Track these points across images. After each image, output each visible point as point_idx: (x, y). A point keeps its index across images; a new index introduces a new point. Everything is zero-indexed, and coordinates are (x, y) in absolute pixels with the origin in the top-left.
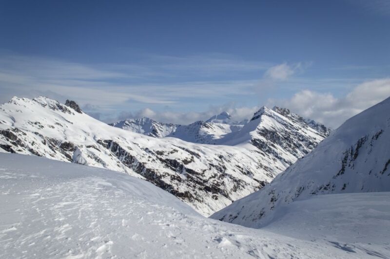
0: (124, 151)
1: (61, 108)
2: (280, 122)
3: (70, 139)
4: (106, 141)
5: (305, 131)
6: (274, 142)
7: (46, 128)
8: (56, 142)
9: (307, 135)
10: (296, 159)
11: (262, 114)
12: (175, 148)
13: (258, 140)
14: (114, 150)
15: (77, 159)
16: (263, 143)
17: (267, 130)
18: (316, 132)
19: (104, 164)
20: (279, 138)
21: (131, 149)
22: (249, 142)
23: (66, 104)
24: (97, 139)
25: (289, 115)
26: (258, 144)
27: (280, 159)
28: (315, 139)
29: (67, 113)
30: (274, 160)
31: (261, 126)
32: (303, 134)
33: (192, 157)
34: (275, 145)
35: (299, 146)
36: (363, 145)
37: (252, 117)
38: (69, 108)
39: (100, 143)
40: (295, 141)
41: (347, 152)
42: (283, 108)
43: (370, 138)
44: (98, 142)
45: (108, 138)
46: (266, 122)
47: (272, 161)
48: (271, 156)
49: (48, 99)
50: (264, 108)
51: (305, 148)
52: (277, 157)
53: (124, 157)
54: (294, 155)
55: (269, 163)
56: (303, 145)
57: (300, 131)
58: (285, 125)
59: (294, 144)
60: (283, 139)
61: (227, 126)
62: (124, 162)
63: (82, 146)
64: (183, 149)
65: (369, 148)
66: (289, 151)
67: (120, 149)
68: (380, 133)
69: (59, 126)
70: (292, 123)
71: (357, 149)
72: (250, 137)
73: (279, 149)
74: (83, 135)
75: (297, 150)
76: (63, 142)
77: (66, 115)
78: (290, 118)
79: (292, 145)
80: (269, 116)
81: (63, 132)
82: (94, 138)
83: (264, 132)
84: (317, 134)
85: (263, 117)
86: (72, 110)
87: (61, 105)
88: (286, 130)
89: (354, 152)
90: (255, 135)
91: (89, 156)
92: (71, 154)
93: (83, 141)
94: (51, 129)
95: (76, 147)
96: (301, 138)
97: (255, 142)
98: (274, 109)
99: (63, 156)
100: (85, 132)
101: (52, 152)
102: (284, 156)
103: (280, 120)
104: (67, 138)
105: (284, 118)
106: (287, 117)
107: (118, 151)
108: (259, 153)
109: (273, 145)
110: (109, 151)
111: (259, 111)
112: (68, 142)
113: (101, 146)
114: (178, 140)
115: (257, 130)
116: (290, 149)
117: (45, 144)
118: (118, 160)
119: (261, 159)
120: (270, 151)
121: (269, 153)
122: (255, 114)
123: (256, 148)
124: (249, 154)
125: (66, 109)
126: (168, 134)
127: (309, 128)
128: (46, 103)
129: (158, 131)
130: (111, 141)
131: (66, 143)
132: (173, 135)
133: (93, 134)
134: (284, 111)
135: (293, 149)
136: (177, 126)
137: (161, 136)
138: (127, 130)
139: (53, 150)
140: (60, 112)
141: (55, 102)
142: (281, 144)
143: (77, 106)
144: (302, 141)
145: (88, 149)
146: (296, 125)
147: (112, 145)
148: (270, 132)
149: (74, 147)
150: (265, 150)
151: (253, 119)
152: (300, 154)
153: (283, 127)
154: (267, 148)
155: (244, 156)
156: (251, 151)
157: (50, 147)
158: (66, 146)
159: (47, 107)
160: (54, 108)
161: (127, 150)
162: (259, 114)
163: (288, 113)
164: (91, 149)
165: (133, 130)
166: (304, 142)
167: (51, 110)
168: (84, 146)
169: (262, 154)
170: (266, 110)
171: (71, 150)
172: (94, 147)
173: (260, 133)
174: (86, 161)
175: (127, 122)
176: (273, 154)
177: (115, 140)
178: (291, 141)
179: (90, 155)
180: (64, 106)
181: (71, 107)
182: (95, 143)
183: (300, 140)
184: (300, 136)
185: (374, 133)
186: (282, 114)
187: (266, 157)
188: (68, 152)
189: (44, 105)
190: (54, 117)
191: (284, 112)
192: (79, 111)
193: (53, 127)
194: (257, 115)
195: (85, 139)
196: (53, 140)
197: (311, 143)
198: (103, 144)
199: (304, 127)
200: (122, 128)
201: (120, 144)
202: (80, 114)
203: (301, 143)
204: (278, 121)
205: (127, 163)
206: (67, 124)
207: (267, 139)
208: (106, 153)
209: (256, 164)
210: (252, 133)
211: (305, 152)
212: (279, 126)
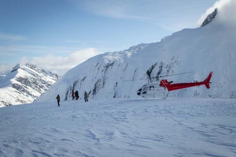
2: (30, 73)
5: (46, 78)
6: (27, 85)
9: (47, 80)
10: (40, 94)
11: (18, 68)
13: (16, 84)
16: (20, 86)
17: (21, 78)
18: (52, 78)
20: (29, 82)
22: (10, 86)
25: (36, 69)
26: (16, 87)
27: (31, 95)
28: (52, 82)
30: (27, 96)
31: (18, 75)
32: (45, 80)
34: (28, 87)
35: (42, 87)
36: (76, 85)
37: (11, 70)
40: (40, 84)
41: (68, 89)
42: (32, 64)
43: (80, 81)
46: (21, 73)
47: (25, 97)
48: (25, 94)
50: (19, 65)
51: (46, 88)
52: (29, 94)
54: (40, 92)
55: (24, 98)
56: (45, 86)
57: (42, 78)
58: (33, 74)
59: (39, 86)
60: (32, 83)
65: (80, 86)
66: (36, 90)
68: (85, 78)
70: (38, 74)
71: (73, 87)
72: (11, 83)
73: (30, 89)
75: (41, 89)
78: (37, 70)
79: (38, 86)
80: (23, 69)
83: (20, 79)
84: (53, 79)
85: (19, 70)
88: (34, 77)
89: (72, 89)
90: (14, 81)
96: (43, 82)
97: (14, 86)
98: (26, 65)
102: (33, 93)
103: (30, 72)
105: (31, 70)
106: (34, 69)
108: (17, 92)
109: (26, 87)
111: (16, 67)
115: (15, 78)
116: (37, 89)
119: (18, 96)
120: (24, 91)
121: (24, 92)
122: (14, 68)
123: (15, 89)
124: (10, 93)
127: (48, 76)
134: (33, 66)
135: (39, 88)
142: (31, 86)
144: (44, 84)
146: (40, 75)
148: (24, 79)
150: (21, 90)
151: (12, 71)
152: (43, 91)
153: (32, 76)
154: (22, 89)
155: (7, 95)
156: (12, 91)
162: (17, 68)
163: (35, 68)
166: (45, 84)
169: (19, 93)
170: (21, 66)
173: (17, 80)
176: (26, 92)
178: (37, 84)
183: (42, 83)
184: (43, 81)
185: (82, 78)
186: (32, 68)
187: (22, 95)
191: (33, 67)
194: (15, 69)
197: (49, 85)
199: (45, 76)
203: (43, 85)
204: (29, 72)
207: (22, 83)
209: (15, 100)
210: (12, 80)
211: (46, 90)
212: (29, 75)
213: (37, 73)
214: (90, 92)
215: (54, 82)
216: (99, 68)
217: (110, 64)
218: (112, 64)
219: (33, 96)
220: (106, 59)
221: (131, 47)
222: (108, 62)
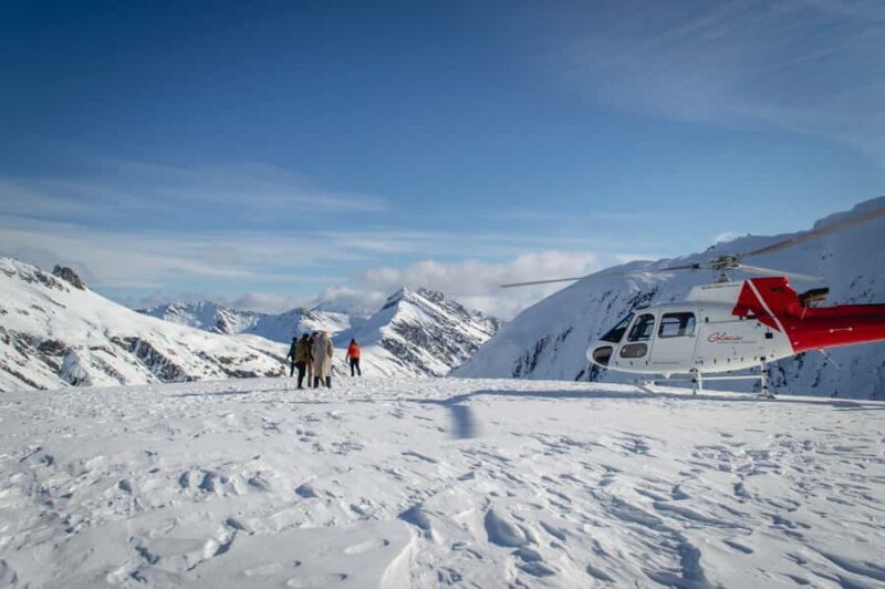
0: (161, 357)
1: (43, 279)
2: (427, 313)
3: (59, 335)
4: (127, 339)
5: (466, 327)
6: (418, 343)
7: (12, 313)
8: (30, 340)
9: (468, 334)
10: (449, 369)
11: (399, 299)
12: (252, 351)
13: (392, 340)
14: (142, 354)
15: (70, 371)
16: (401, 345)
17: (405, 324)
18: (483, 329)
19: (122, 380)
20: (425, 337)
21: (174, 353)
22: (378, 344)
23: (53, 273)
24: (111, 335)
25: (442, 302)
26: (392, 347)
27: (426, 370)
28: (480, 340)
29: (55, 289)
30: (417, 372)
31: (398, 318)
32: (463, 332)
33: (283, 368)
34: (420, 348)
35: (455, 351)
36: (544, 350)
37: (384, 304)
38: (59, 280)
39: (117, 343)
40: (451, 342)
41: (520, 359)
42: (434, 291)
43: (554, 339)
44: (113, 340)
45: (132, 334)
46: (406, 313)
47: (413, 374)
48: (413, 366)
49: (19, 264)
50: (402, 290)
51: (465, 354)
52: (421, 367)
53: (160, 367)
54: (449, 365)
56: (462, 350)
57: (457, 328)
58: (435, 317)
59: (449, 347)
60: (431, 340)
61: (345, 318)
62: (159, 376)
63: (81, 348)
64: (268, 354)
65: (552, 353)
66: (440, 358)
67: (154, 353)
68: (569, 332)
69: (38, 312)
70: (446, 315)
71: (535, 356)
72: (380, 335)
73: (424, 355)
74: (85, 328)
75: (453, 356)
76: (44, 340)
77: (53, 292)
78: (444, 307)
79: (446, 349)
80: (413, 303)
81: (44, 323)
82: (106, 333)
83: (403, 329)
84: (484, 332)
85: (402, 304)
86: (66, 284)
87: (44, 273)
88: (437, 324)
89: (531, 360)
90: (388, 332)
91: (94, 365)
92: (59, 361)
93: (85, 338)
94: (23, 316)
95: (69, 349)
96: (459, 339)
97: (387, 344)
98: (419, 293)
99: (44, 364)
100: (89, 323)
101: (21, 358)
102: (431, 366)
103: (428, 310)
104: (54, 332)
105: (434, 306)
106: (439, 304)
107: (149, 357)
108: (393, 360)
109: (415, 349)
110: (132, 357)
111: (395, 295)
112: (54, 340)
113: (118, 347)
114: (260, 339)
115: (391, 324)
116: (443, 355)
117: (7, 342)
118: (149, 372)
119: (395, 370)
120: (410, 358)
121: (409, 361)
122: (389, 299)
123: (387, 353)
124: (377, 362)
125: (54, 282)
126: (245, 327)
127: (472, 323)
128: (14, 269)
129: (228, 323)
130: (137, 339)
131: (50, 341)
132: (253, 330)
133: (103, 326)
134: (435, 295)
135: (446, 355)
136: (260, 315)
137: (232, 332)
138: (171, 320)
139: (23, 354)
140: (41, 286)
141: (32, 267)
142: (428, 347)
143: (76, 276)
144: (461, 342)
145: (94, 352)
146: (452, 318)
147: (138, 347)
148: (412, 328)
149: (66, 349)
150: (404, 356)
151: (386, 307)
152: (457, 362)
153: (432, 321)
154: (407, 354)
156: (381, 358)
157: (17, 348)
158: (49, 348)
159: (16, 277)
160: (29, 280)
161: (166, 355)
162: (396, 298)
163: (440, 299)
164: (99, 353)
165: (182, 321)
166: (464, 345)
167: (25, 282)
168: (85, 348)
169: (398, 362)
170: (406, 293)
171: (60, 355)
172: (104, 349)
173: (396, 330)
174: (87, 374)
175: (172, 308)
176: (416, 362)
177: (146, 337)
178: (443, 343)
179: (96, 363)
180: (49, 275)
181: (64, 278)
182: (106, 343)
183: (456, 341)
184: (458, 335)
185: (559, 330)
186: (432, 300)
187: (404, 368)
188: (52, 359)
189: (10, 274)
190: (29, 296)
191: (435, 298)
192: (78, 285)
193: (26, 313)
194: (392, 301)
195: (89, 335)
196: (25, 337)
197: (473, 347)
198: (121, 344)
199: (464, 321)
200: (162, 318)
201: (153, 345)
202: (81, 291)
203: (458, 346)
204: (424, 311)
205: (166, 377)
206: (54, 308)
207: (406, 338)
208: (126, 360)
210: (383, 329)
211: (463, 359)
212: (426, 319)
213: (444, 313)
214: (582, 372)
215: (486, 338)
216: (609, 306)
217: (643, 294)
218: (651, 295)
219: (433, 373)
220: (634, 279)
221: (713, 247)
222: (638, 290)
